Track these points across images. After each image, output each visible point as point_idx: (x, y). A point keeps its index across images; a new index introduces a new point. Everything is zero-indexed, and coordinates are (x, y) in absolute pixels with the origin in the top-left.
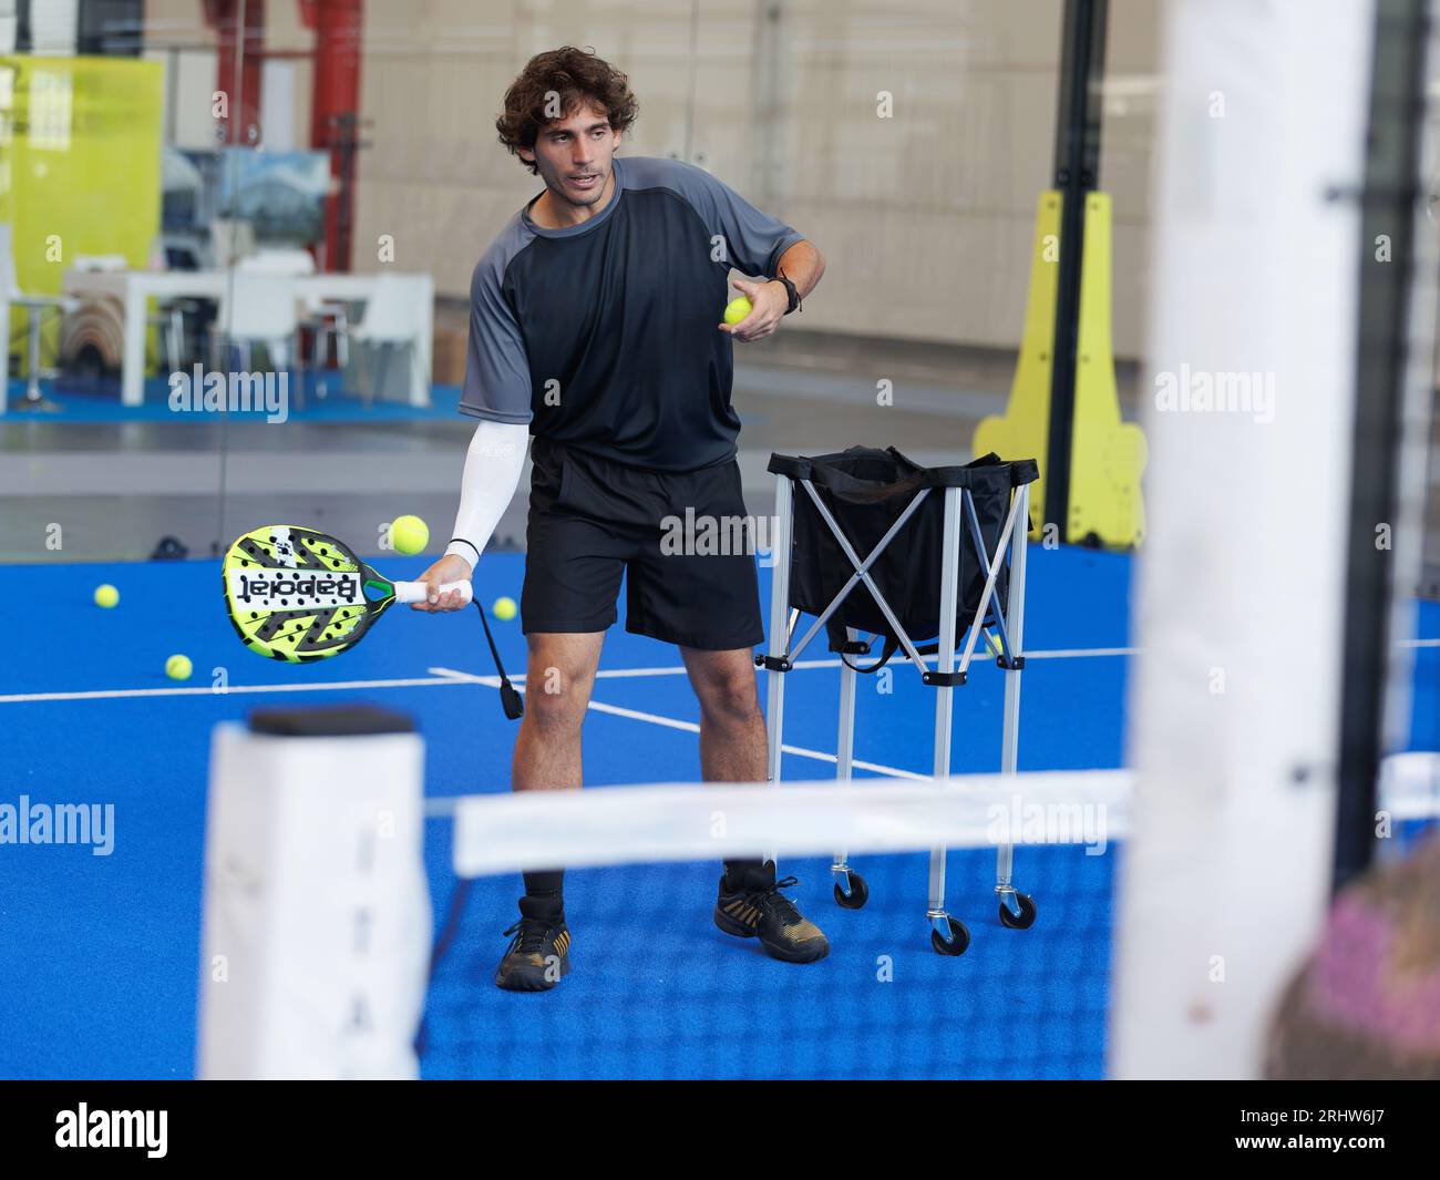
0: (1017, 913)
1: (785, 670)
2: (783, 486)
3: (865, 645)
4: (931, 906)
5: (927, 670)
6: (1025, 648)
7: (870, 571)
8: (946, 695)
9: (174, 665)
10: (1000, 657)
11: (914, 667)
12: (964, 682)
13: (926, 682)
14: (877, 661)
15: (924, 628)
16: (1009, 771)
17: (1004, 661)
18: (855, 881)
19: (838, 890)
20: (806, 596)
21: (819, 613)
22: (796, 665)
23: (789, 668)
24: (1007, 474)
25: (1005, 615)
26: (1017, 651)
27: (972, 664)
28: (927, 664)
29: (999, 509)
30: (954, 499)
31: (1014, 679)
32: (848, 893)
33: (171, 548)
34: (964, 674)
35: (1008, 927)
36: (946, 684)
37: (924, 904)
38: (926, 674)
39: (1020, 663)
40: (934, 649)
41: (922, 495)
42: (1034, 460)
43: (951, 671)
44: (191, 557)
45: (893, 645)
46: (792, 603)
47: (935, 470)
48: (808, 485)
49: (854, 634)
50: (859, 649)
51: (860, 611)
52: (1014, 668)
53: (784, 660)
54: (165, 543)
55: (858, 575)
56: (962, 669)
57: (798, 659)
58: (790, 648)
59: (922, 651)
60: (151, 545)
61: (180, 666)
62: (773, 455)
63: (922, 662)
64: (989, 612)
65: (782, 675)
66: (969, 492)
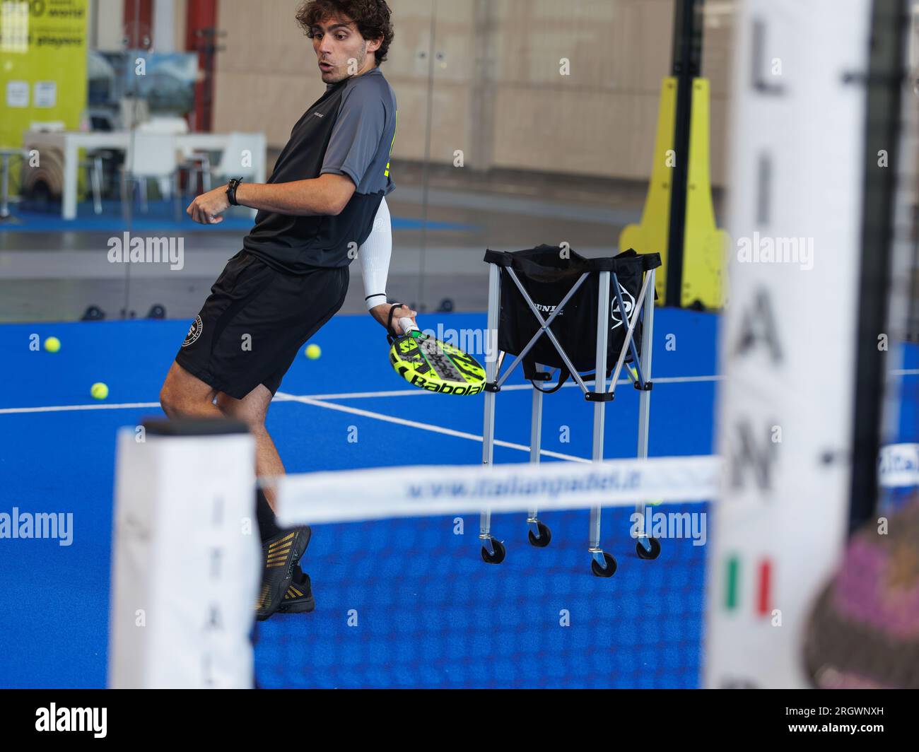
0: (649, 549)
1: (495, 391)
2: (494, 271)
3: (548, 374)
4: (591, 545)
5: (588, 391)
6: (653, 376)
7: (551, 326)
8: (600, 408)
9: (97, 390)
10: (636, 382)
11: (579, 389)
12: (612, 399)
13: (587, 399)
14: (555, 385)
15: (586, 364)
16: (643, 456)
17: (639, 384)
18: (542, 528)
19: (531, 535)
20: (508, 343)
21: (517, 355)
22: (503, 388)
23: (498, 390)
24: (640, 262)
25: (639, 355)
26: (648, 378)
27: (618, 387)
28: (588, 387)
29: (635, 285)
30: (605, 279)
31: (646, 397)
32: (538, 536)
33: (94, 313)
34: (612, 393)
35: (642, 558)
36: (601, 400)
37: (587, 544)
38: (587, 394)
39: (650, 386)
40: (592, 377)
41: (584, 276)
42: (658, 253)
43: (603, 391)
44: (107, 318)
45: (565, 375)
46: (500, 348)
47: (593, 260)
48: (510, 270)
49: (540, 368)
50: (545, 377)
51: (544, 352)
52: (646, 389)
53: (495, 384)
54: (90, 310)
55: (543, 329)
56: (611, 390)
57: (504, 383)
58: (498, 377)
59: (585, 379)
60: (81, 311)
61: (101, 390)
62: (487, 251)
63: (585, 385)
64: (629, 352)
65: (493, 395)
66: (615, 274)
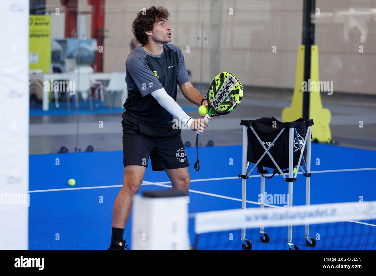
0: (311, 243)
1: (246, 178)
2: (245, 128)
3: (267, 171)
4: (289, 242)
5: (286, 178)
6: (311, 170)
7: (269, 151)
8: (291, 184)
9: (71, 182)
10: (304, 173)
11: (282, 176)
12: (296, 180)
13: (285, 181)
14: (272, 175)
15: (285, 166)
16: (308, 204)
17: (306, 174)
18: (266, 236)
19: (261, 238)
20: (252, 158)
21: (255, 163)
22: (250, 177)
23: (248, 178)
24: (305, 124)
25: (306, 162)
26: (309, 172)
27: (298, 175)
28: (285, 175)
29: (304, 133)
30: (292, 131)
31: (308, 179)
32: (264, 239)
33: (64, 150)
34: (296, 178)
35: (308, 247)
36: (291, 181)
37: (286, 240)
38: (285, 179)
39: (310, 175)
40: (287, 171)
41: (283, 130)
42: (312, 120)
43: (292, 177)
44: (70, 152)
45: (276, 171)
46: (248, 160)
47: (286, 123)
48: (252, 128)
49: (264, 168)
50: (266, 172)
51: (267, 162)
52: (308, 176)
53: (246, 176)
54: (62, 148)
55: (266, 152)
56: (295, 177)
57: (251, 174)
58: (248, 172)
59: (284, 172)
60: (58, 149)
61: (72, 182)
62: (242, 120)
63: (284, 175)
64: (302, 161)
65: (246, 180)
66: (296, 129)
